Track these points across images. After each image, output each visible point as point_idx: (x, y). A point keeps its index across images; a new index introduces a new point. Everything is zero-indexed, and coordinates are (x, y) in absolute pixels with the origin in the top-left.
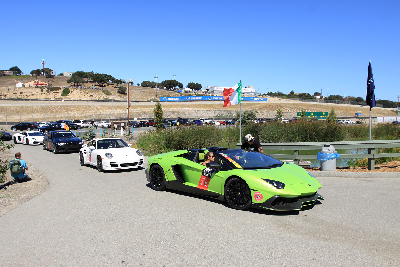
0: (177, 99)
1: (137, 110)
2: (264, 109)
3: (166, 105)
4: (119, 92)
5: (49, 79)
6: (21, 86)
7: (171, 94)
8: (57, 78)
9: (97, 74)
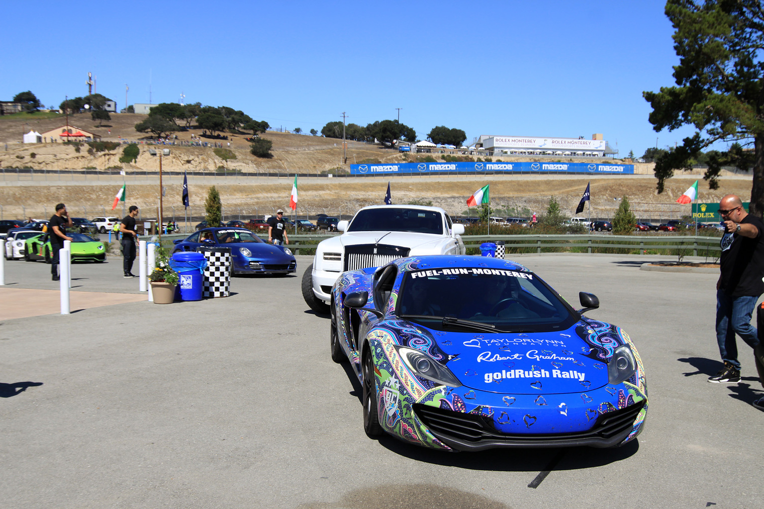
0: (395, 168)
1: (281, 195)
2: (603, 195)
3: (353, 184)
4: (255, 153)
5: (98, 122)
6: (34, 141)
7: (382, 157)
8: (118, 117)
9: (209, 110)
